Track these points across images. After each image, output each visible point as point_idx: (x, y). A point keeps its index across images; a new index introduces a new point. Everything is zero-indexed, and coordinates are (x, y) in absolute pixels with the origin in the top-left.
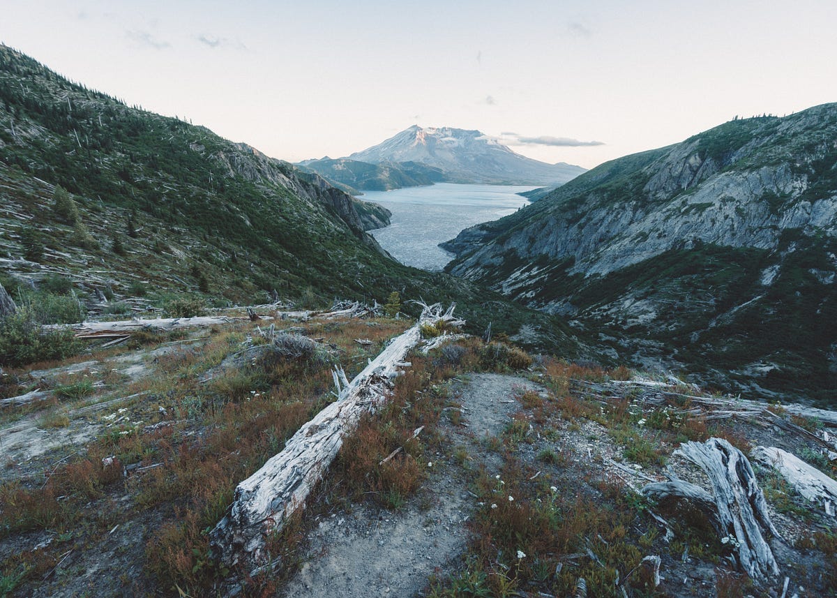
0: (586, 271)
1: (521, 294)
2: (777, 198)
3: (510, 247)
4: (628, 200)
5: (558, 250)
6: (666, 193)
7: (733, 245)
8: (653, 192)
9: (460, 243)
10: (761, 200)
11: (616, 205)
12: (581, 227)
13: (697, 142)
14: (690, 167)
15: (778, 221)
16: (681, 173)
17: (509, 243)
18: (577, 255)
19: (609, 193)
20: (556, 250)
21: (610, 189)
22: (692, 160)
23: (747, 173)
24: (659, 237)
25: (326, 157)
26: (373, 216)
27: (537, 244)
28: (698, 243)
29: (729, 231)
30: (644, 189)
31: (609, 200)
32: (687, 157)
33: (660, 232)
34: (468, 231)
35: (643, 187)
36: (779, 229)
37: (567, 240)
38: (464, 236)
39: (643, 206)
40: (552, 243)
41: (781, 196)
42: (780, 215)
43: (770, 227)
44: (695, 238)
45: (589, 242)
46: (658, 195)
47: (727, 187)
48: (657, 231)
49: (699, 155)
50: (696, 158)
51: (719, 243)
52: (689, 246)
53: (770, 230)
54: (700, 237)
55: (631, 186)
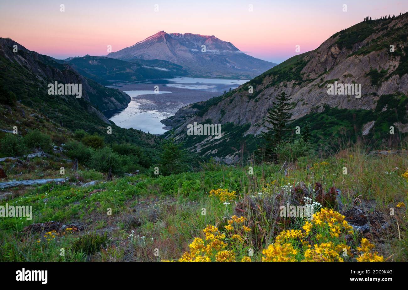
0: (255, 133)
1: (208, 152)
2: (378, 73)
3: (207, 118)
4: (289, 80)
5: (241, 119)
6: (316, 74)
7: (348, 108)
8: (308, 74)
9: (176, 118)
10: (368, 75)
11: (282, 84)
12: (256, 101)
13: (338, 37)
14: (332, 55)
15: (377, 90)
16: (326, 60)
17: (207, 115)
18: (251, 121)
19: (279, 75)
20: (239, 119)
21: (279, 73)
22: (333, 50)
23: (362, 57)
24: (304, 104)
25: (87, 55)
26: (113, 99)
27: (227, 115)
28: (327, 107)
29: (346, 98)
30: (301, 72)
31: (277, 80)
32: (330, 48)
33: (304, 101)
34: (183, 109)
35: (301, 70)
36: (378, 96)
37: (246, 111)
38: (180, 113)
39: (299, 84)
40: (237, 114)
41: (381, 72)
42: (380, 86)
43: (372, 94)
44: (325, 104)
45: (261, 112)
46: (310, 76)
47: (349, 67)
48: (302, 100)
49: (338, 47)
50: (335, 48)
51: (339, 108)
52: (321, 110)
53: (371, 96)
54: (328, 103)
55: (294, 70)
